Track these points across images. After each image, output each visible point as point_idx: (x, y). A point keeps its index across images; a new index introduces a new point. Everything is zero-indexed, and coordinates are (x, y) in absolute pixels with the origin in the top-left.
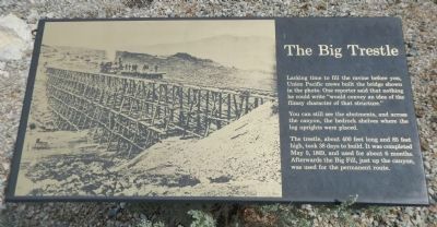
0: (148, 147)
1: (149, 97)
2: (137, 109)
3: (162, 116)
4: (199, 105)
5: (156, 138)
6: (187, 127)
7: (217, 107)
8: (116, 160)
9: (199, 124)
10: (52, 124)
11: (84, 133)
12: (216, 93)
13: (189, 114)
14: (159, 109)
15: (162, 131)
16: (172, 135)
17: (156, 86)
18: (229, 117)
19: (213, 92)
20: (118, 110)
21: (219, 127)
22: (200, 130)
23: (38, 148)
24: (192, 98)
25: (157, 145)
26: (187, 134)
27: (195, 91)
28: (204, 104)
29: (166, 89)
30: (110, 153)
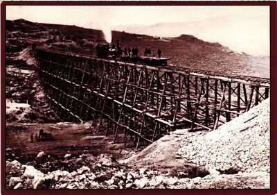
0: (156, 139)
1: (153, 86)
2: (141, 100)
3: (169, 107)
4: (207, 96)
5: (162, 131)
6: (195, 120)
7: (227, 97)
8: (124, 152)
9: (208, 115)
10: (53, 116)
11: (87, 125)
12: (226, 83)
13: (197, 105)
14: (164, 99)
15: (169, 123)
16: (180, 128)
17: (161, 74)
18: (239, 109)
19: (222, 81)
20: (121, 100)
21: (229, 120)
22: (209, 122)
23: (43, 140)
24: (200, 88)
25: (165, 137)
26: (195, 126)
27: (203, 80)
28: (212, 94)
29: (172, 78)
30: (118, 145)
